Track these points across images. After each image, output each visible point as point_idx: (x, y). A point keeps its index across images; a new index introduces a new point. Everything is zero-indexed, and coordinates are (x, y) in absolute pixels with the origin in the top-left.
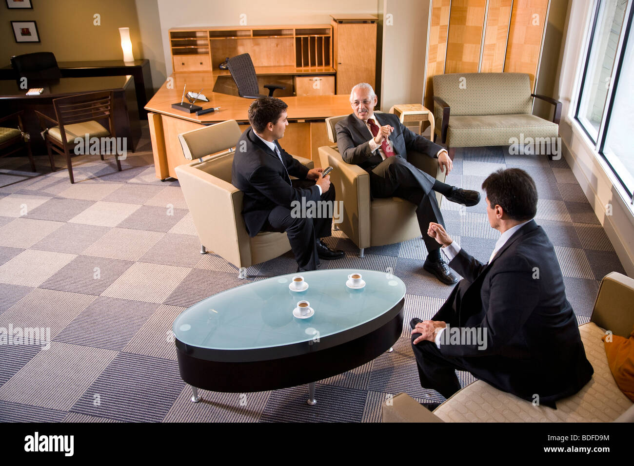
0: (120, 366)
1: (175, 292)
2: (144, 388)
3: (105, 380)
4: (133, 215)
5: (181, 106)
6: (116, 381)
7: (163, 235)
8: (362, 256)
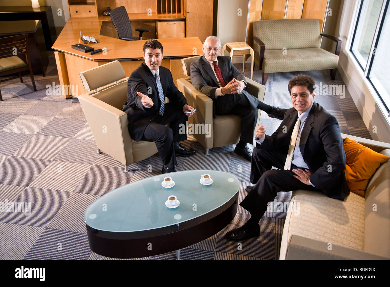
0: (46, 239)
1: (81, 183)
2: (64, 254)
3: (36, 249)
4: (47, 125)
5: (78, 47)
6: (44, 250)
7: (70, 140)
8: (208, 153)
